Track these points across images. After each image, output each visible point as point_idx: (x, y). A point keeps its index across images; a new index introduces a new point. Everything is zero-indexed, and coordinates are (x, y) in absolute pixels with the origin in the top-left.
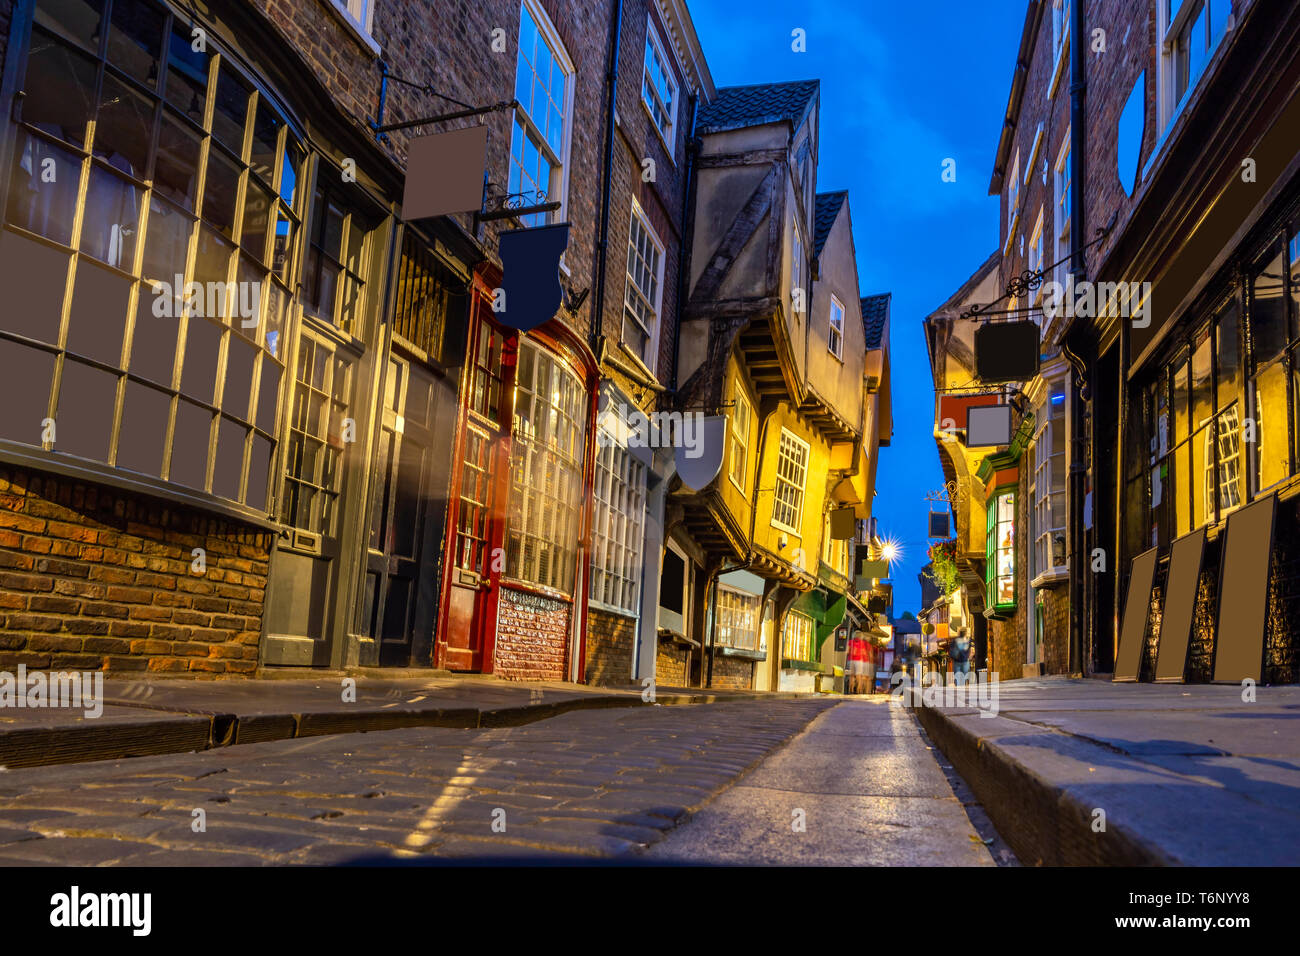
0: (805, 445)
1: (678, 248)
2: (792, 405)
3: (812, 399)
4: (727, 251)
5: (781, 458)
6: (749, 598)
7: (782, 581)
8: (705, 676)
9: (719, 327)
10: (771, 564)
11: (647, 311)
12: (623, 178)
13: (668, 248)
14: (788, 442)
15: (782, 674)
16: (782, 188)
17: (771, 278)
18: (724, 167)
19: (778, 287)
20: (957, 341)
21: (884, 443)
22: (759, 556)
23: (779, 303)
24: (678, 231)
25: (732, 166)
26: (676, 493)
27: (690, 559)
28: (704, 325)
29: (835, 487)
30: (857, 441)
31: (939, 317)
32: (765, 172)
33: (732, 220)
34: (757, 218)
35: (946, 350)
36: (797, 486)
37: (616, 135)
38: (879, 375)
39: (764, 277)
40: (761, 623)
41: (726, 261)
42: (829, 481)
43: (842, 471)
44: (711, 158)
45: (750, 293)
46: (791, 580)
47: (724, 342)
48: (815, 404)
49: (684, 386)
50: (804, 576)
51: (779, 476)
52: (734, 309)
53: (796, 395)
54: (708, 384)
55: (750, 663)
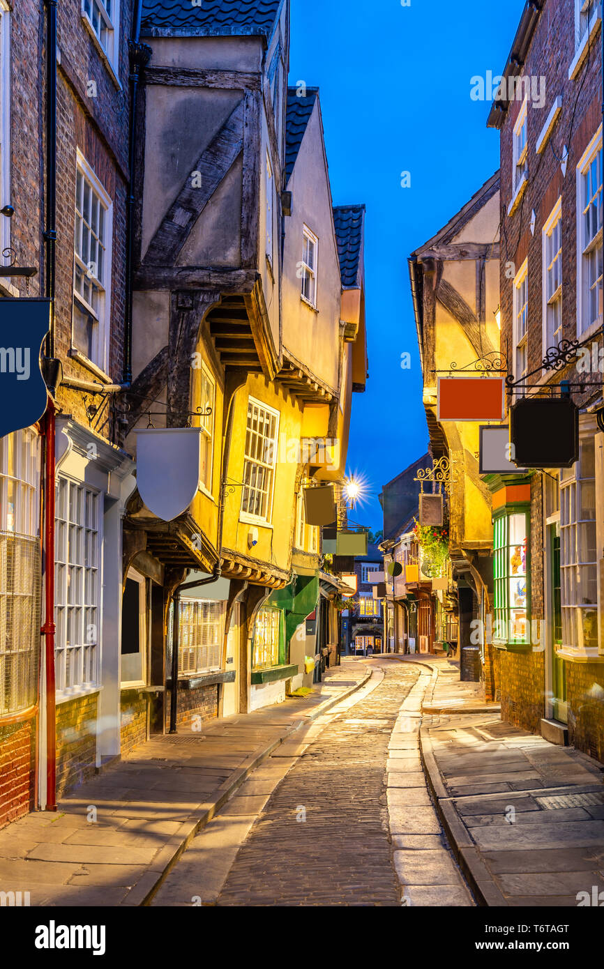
0: (274, 412)
1: (125, 193)
3: (285, 363)
4: (189, 201)
5: (248, 433)
6: (212, 605)
7: (251, 582)
8: (169, 718)
9: (183, 302)
10: (241, 568)
11: (94, 286)
12: (66, 130)
13: (115, 198)
14: (256, 412)
15: (252, 690)
16: (256, 126)
17: (246, 244)
18: (180, 87)
19: (255, 257)
20: (447, 286)
21: (359, 387)
22: (226, 562)
23: (258, 277)
24: (125, 172)
25: (190, 87)
26: (137, 515)
27: (147, 579)
28: (162, 297)
30: (333, 404)
31: (426, 255)
32: (235, 102)
33: (194, 161)
34: (227, 162)
35: (435, 297)
36: (266, 465)
37: (59, 80)
38: (357, 321)
39: (237, 243)
40: (226, 634)
41: (189, 215)
44: (162, 71)
45: (218, 261)
46: (262, 580)
47: (190, 322)
48: (289, 367)
49: (141, 376)
50: (277, 574)
51: (246, 457)
52: (201, 280)
53: (270, 369)
54: (172, 375)
55: (216, 687)
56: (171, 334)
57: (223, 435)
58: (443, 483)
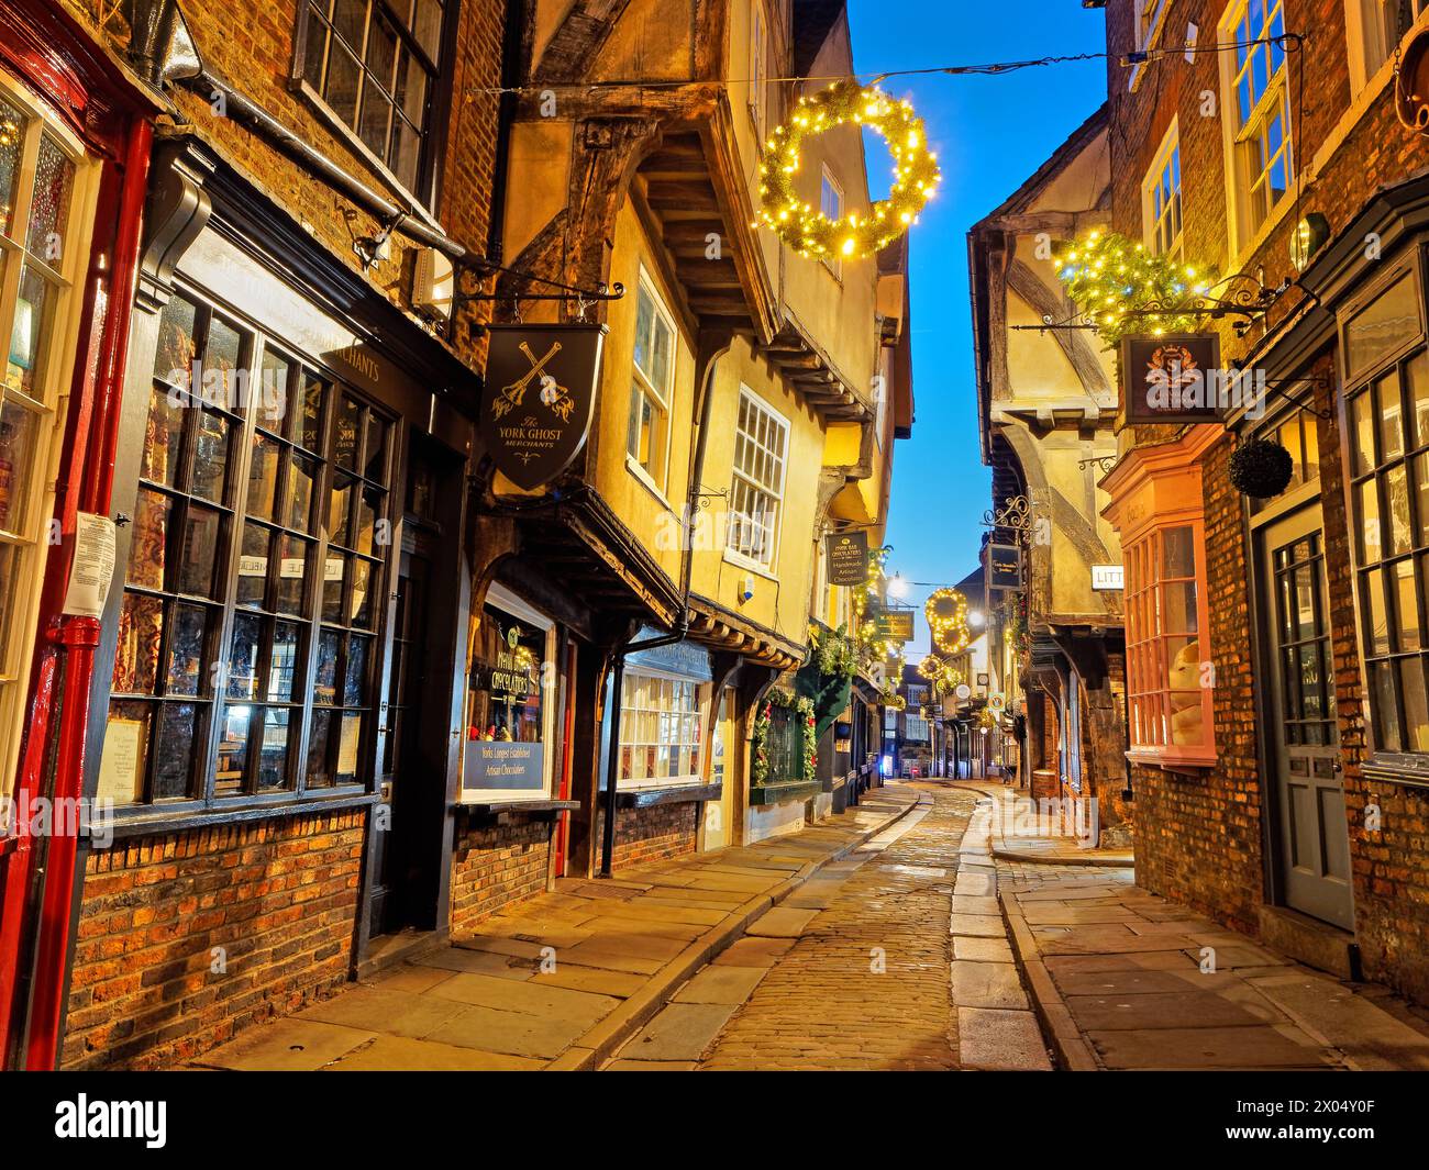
0: (782, 419)
2: (756, 342)
3: (790, 336)
5: (740, 439)
7: (746, 655)
8: (599, 852)
9: (595, 136)
10: (726, 630)
15: (751, 814)
17: (702, 42)
19: (719, 62)
20: (1022, 267)
21: (902, 432)
22: (701, 618)
23: (723, 95)
27: (560, 629)
28: (561, 132)
29: (834, 496)
30: (866, 421)
31: (992, 228)
35: (1005, 282)
36: (770, 491)
39: (689, 41)
40: (710, 729)
42: (822, 487)
43: (844, 469)
45: (657, 71)
46: (762, 654)
47: (606, 168)
48: (799, 346)
49: (520, 258)
50: (786, 648)
51: (737, 470)
52: (628, 103)
53: (762, 317)
54: (571, 255)
55: (693, 807)
56: (573, 187)
57: (694, 420)
58: (1021, 531)
